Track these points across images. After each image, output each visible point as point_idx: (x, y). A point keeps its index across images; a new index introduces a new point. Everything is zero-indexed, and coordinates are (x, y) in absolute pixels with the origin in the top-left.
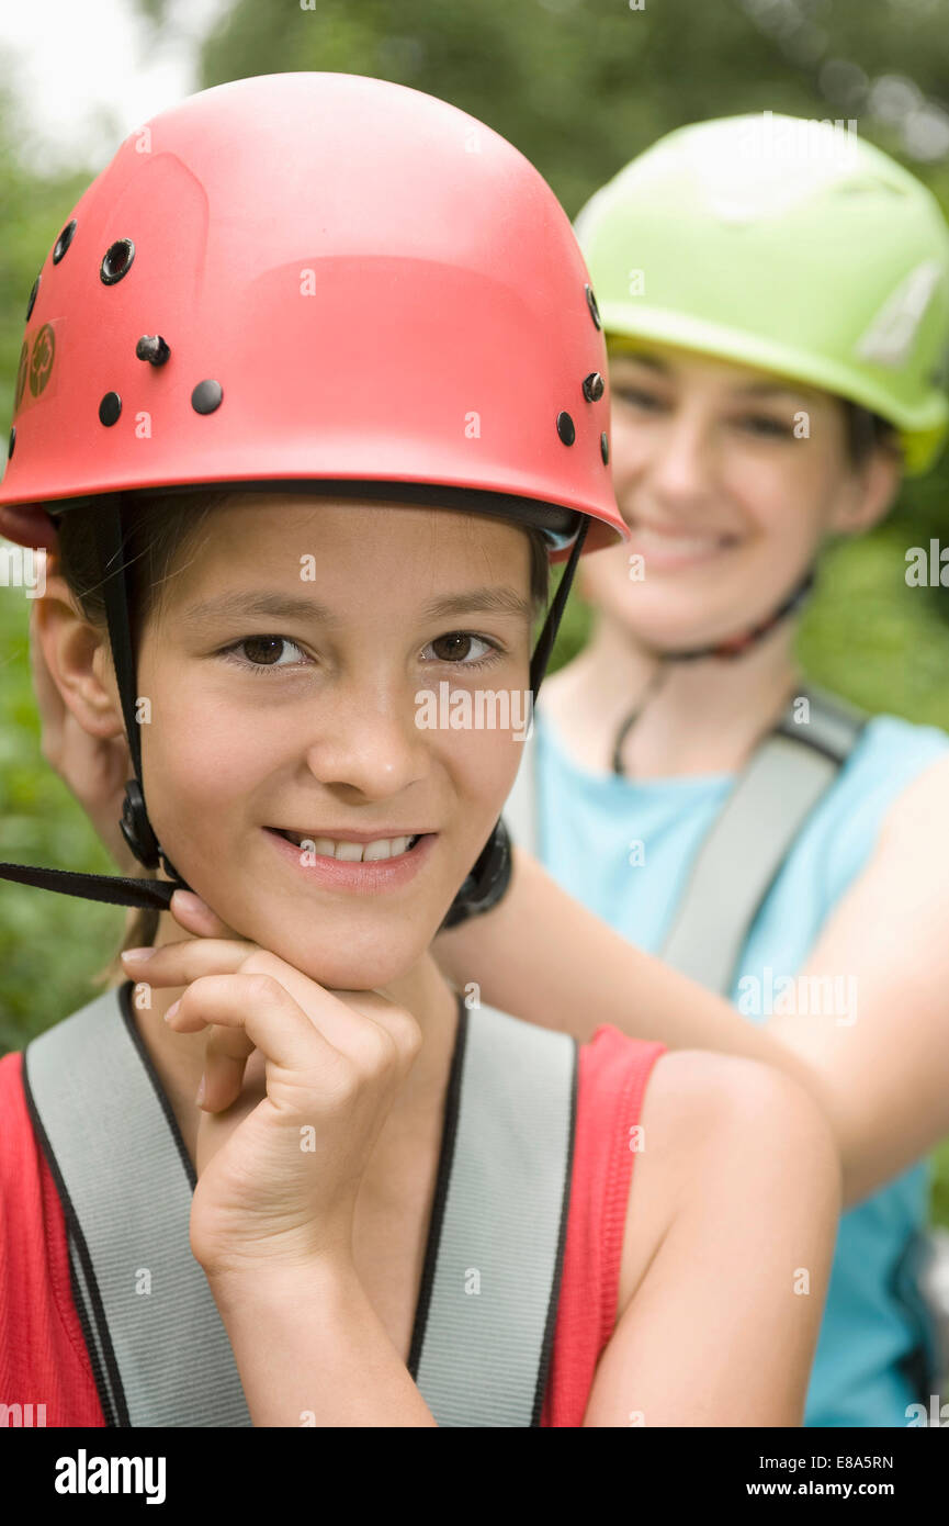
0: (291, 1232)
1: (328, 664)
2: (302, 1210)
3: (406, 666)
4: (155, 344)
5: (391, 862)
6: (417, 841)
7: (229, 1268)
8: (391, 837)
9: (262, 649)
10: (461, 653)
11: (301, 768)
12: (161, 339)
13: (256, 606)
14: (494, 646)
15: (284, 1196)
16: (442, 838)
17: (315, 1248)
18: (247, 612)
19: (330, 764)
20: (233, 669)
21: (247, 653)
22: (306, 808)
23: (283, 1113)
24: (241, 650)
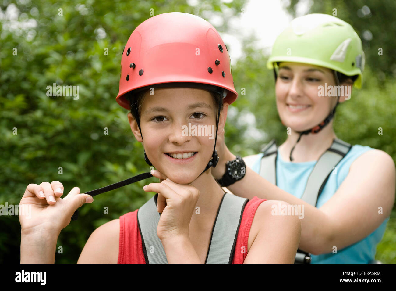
0: (175, 230)
1: (171, 120)
2: (176, 225)
3: (186, 120)
4: (132, 64)
5: (189, 158)
6: (195, 153)
7: (164, 238)
8: (188, 152)
9: (160, 119)
10: (199, 117)
11: (168, 140)
12: (133, 63)
13: (155, 110)
14: (205, 115)
15: (172, 223)
16: (199, 153)
17: (180, 233)
18: (153, 111)
19: (172, 139)
20: (153, 123)
21: (157, 120)
22: (170, 148)
23: (170, 207)
24: (156, 119)
